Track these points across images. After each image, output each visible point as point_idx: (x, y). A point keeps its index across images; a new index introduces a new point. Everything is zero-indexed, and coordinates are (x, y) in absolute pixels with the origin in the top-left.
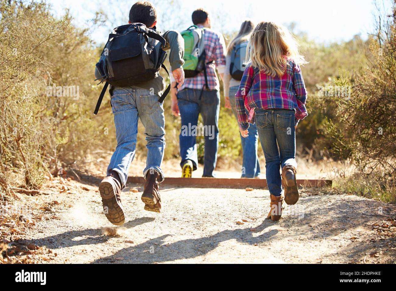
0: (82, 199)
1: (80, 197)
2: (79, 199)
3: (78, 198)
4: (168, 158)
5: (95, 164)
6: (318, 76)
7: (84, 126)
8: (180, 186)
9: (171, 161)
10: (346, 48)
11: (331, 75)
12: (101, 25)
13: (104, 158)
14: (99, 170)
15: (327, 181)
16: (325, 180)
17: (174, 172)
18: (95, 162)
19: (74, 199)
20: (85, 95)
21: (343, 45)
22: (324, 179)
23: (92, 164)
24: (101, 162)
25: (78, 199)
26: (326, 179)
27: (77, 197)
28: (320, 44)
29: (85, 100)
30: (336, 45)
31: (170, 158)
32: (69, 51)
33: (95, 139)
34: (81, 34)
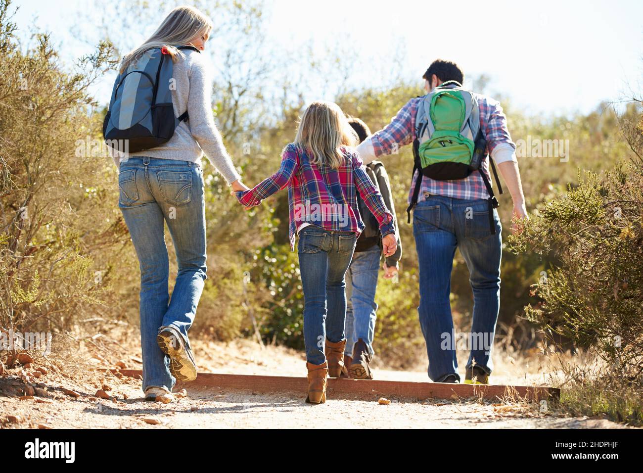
0: (64, 413)
1: (59, 410)
2: (59, 413)
3: (56, 412)
4: (233, 335)
5: (88, 345)
6: (531, 183)
7: (68, 269)
8: (258, 393)
9: (237, 343)
10: (584, 128)
11: (555, 182)
12: (107, 70)
13: (105, 332)
14: (95, 357)
15: (550, 390)
16: (546, 388)
17: (243, 365)
18: (89, 340)
19: (49, 413)
20: (73, 205)
21: (577, 122)
22: (544, 386)
23: (82, 343)
24: (98, 340)
25: (55, 414)
26: (549, 386)
27: (54, 409)
28: (531, 119)
29: (72, 216)
30: (563, 121)
31: (236, 336)
32: (43, 118)
33: (89, 295)
34: (70, 86)
